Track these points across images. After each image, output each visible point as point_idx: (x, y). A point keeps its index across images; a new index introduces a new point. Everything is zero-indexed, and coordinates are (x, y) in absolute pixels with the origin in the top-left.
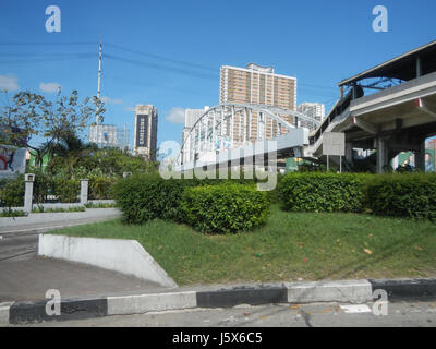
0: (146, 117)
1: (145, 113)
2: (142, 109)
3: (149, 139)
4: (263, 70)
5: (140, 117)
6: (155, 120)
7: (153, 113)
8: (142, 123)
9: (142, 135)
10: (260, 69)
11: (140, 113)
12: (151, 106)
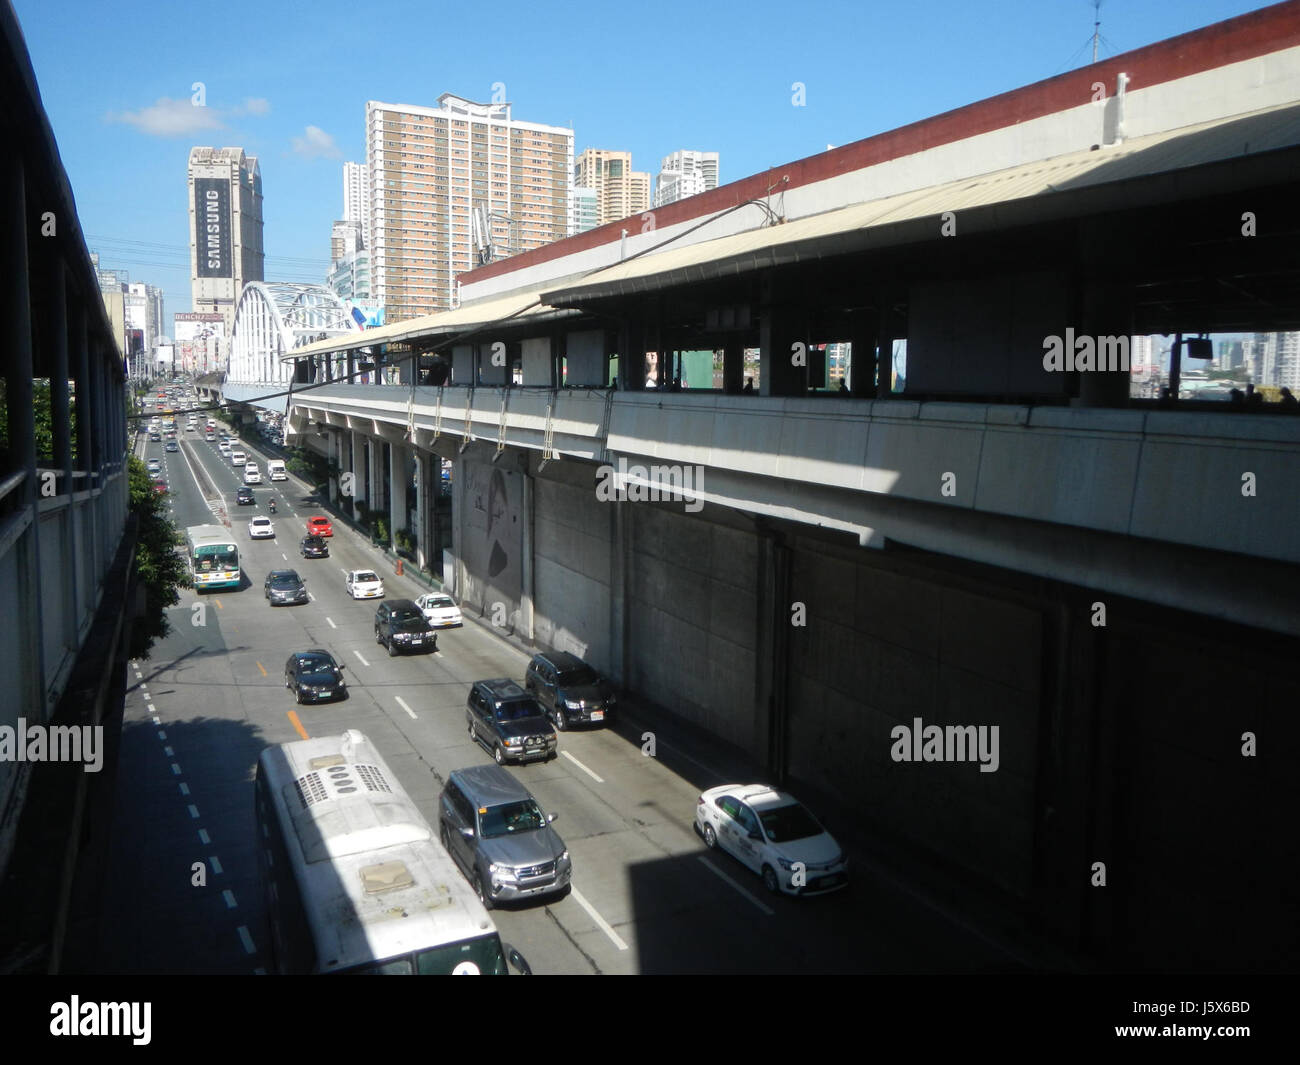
0: (222, 186)
1: (220, 172)
2: (208, 163)
3: (237, 253)
4: (480, 110)
5: (202, 185)
6: (253, 193)
7: (243, 174)
8: (212, 206)
9: (213, 242)
10: (472, 108)
11: (204, 173)
12: (235, 151)
